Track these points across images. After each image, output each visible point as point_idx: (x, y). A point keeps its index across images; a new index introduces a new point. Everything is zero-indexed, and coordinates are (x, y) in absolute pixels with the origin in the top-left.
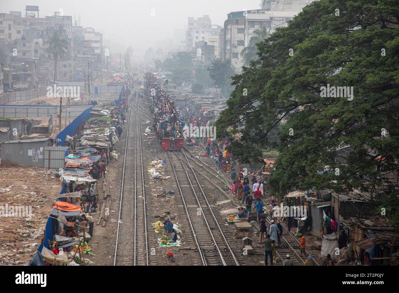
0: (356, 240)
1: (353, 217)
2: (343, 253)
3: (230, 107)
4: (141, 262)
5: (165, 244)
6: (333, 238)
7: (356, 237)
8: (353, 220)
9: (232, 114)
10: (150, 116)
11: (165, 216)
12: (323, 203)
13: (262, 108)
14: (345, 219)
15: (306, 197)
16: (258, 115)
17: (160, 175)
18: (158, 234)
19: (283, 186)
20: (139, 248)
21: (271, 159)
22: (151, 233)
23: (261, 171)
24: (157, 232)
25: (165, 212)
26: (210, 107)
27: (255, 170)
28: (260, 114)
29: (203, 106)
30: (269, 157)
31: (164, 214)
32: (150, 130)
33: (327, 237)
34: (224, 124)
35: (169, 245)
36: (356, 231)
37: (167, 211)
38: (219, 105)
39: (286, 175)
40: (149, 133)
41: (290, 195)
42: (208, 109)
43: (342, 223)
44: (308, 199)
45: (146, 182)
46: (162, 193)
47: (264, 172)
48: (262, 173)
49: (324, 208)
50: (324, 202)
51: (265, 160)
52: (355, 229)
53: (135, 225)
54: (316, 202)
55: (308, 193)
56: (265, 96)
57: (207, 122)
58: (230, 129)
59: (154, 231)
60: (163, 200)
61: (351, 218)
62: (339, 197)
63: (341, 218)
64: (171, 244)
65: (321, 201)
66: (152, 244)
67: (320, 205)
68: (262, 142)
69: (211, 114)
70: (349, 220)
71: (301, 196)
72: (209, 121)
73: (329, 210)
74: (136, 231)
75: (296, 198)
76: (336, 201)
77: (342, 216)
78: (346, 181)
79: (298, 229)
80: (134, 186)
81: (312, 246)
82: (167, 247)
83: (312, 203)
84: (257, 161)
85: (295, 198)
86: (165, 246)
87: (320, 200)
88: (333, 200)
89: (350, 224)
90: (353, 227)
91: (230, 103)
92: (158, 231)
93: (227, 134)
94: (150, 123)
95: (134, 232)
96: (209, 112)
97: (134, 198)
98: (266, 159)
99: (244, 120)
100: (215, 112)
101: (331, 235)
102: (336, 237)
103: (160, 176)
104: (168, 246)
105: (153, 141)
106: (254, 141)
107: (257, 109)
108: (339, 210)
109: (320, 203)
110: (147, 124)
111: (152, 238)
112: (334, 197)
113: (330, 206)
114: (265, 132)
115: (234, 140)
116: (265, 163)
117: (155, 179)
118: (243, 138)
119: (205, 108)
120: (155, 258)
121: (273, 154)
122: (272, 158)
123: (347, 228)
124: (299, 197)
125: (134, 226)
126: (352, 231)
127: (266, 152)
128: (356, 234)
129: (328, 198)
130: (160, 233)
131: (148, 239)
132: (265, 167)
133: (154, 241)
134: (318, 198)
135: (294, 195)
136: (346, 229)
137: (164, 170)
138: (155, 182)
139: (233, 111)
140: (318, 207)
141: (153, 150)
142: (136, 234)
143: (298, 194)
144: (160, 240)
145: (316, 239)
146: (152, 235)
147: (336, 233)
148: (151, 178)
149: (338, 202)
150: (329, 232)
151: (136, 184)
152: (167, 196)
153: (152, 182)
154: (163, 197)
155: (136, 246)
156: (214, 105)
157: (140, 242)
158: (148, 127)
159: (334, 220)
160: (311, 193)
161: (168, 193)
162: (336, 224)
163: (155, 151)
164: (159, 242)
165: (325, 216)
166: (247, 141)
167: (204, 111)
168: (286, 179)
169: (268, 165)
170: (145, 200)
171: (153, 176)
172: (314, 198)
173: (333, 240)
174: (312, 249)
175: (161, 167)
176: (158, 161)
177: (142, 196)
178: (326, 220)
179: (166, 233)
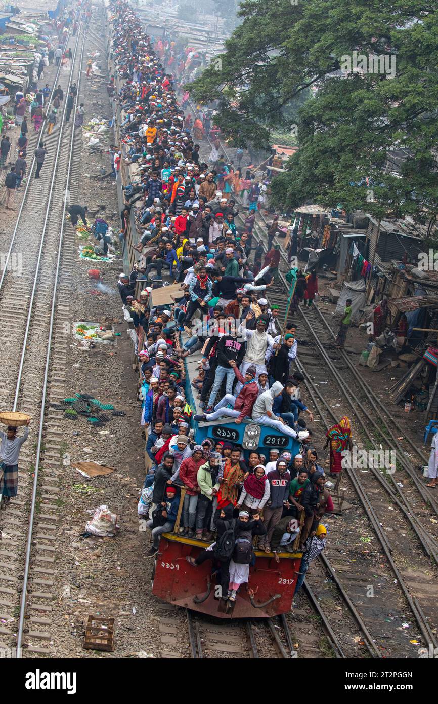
0: (393, 297)
1: (396, 259)
2: (371, 314)
3: (229, 52)
4: (45, 278)
5: (89, 257)
6: (359, 288)
7: (394, 291)
8: (396, 264)
9: (230, 64)
10: (102, 45)
11: (97, 212)
12: (353, 230)
13: (281, 63)
14: (383, 260)
15: (329, 217)
16: (273, 72)
17: (101, 144)
18: (81, 238)
19: (293, 195)
20: (46, 256)
21: (286, 147)
22: (69, 235)
23: (266, 164)
24: (80, 235)
25: (98, 206)
26: (202, 46)
27: (257, 160)
28: (277, 72)
29: (191, 42)
30: (283, 143)
31: (96, 209)
32: (97, 68)
33: (351, 285)
34: (214, 79)
35: (95, 258)
36: (396, 283)
37: (101, 204)
38: (217, 45)
39: (301, 177)
40: (95, 73)
41: (303, 210)
42: (198, 48)
43: (378, 268)
44: (332, 220)
45: (75, 152)
46: (99, 174)
47: (270, 165)
48: (267, 168)
49: (356, 239)
50: (356, 229)
51: (275, 147)
52: (395, 278)
53: (46, 218)
54: (344, 226)
55: (333, 211)
56: (289, 46)
57: (193, 69)
58: (225, 88)
59: (75, 234)
60: (98, 184)
61: (393, 261)
62: (380, 225)
63: (377, 259)
64: (99, 257)
65: (352, 227)
66: (68, 253)
67: (349, 233)
68: (272, 117)
69: (201, 57)
70: (390, 264)
71: (322, 213)
72: (196, 69)
73: (363, 243)
74: (47, 228)
75: (314, 216)
76: (375, 230)
77: (380, 255)
78: (393, 202)
79: (307, 266)
80: (56, 155)
81: (324, 296)
82: (91, 261)
83: (337, 227)
84: (259, 146)
85: (312, 215)
86: (88, 259)
87: (351, 225)
88: (370, 228)
89: (389, 269)
90: (393, 276)
91: (230, 45)
92: (81, 233)
93: (219, 95)
94: (100, 56)
95: (43, 229)
96: (199, 53)
97: (52, 175)
98: (277, 146)
99: (248, 77)
100: (207, 55)
101: (356, 284)
102: (364, 286)
103: (99, 146)
104: (93, 260)
105: (99, 87)
106: (259, 113)
107: (274, 62)
108: (377, 246)
109: (350, 230)
110: (95, 58)
111: (69, 244)
112: (373, 224)
113: (365, 237)
114: (281, 101)
115: (226, 106)
116: (274, 152)
117: (91, 148)
118: (242, 106)
119: (193, 47)
120: (70, 276)
121: (290, 139)
122: (287, 145)
123: (384, 275)
124: (319, 215)
125: (44, 219)
126: (390, 281)
127: (279, 134)
128: (396, 287)
129: (364, 224)
130: (85, 238)
131: (63, 244)
132: (273, 157)
133: (73, 249)
134: (348, 222)
135: (310, 211)
136: (382, 277)
137: (108, 137)
138: (90, 154)
139: (233, 60)
140: (345, 236)
141: (95, 102)
142: (45, 233)
143: (317, 210)
144: (82, 249)
145: (332, 286)
146: (71, 238)
147: (365, 280)
148: (85, 146)
149: (378, 232)
150: (354, 278)
151: (59, 152)
152: (106, 179)
153: (86, 153)
154: (100, 180)
155: (42, 253)
156: (209, 44)
157: (49, 247)
158: (95, 63)
159: (367, 260)
160: (338, 212)
161: (107, 176)
162: (369, 267)
163: (100, 103)
164: (79, 252)
165: (356, 252)
166: (248, 112)
167: (191, 51)
168: (300, 184)
169: (277, 155)
170: (70, 181)
171: (89, 144)
172: (342, 221)
173: (359, 291)
174: (324, 301)
175: (104, 132)
176: (101, 121)
177: (64, 173)
178: (358, 258)
179: (94, 239)
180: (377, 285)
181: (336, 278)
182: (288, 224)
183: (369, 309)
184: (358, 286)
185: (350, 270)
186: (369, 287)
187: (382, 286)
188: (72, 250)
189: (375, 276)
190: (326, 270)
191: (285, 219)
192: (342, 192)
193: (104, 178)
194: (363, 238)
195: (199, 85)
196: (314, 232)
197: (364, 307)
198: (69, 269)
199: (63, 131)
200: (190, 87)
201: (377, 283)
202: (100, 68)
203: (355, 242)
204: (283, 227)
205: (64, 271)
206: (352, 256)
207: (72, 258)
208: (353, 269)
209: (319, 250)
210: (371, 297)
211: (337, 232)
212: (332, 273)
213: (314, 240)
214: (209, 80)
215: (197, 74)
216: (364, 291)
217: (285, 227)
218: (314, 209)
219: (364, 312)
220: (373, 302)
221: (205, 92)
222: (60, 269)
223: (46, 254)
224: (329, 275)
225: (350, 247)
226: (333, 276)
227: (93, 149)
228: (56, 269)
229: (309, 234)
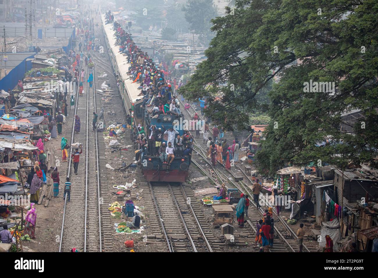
0: (362, 229)
2: (346, 245)
3: (209, 59)
5: (124, 231)
6: (335, 226)
7: (362, 224)
8: (360, 203)
9: (211, 67)
10: (108, 67)
11: (125, 196)
12: (323, 182)
13: (251, 61)
14: (350, 202)
15: (303, 174)
16: (245, 69)
17: (119, 144)
18: (115, 218)
19: (275, 161)
20: (90, 235)
21: (261, 126)
22: (105, 217)
23: (247, 141)
24: (114, 215)
25: (124, 191)
26: (184, 58)
28: (247, 68)
29: (176, 56)
30: (258, 123)
31: (123, 193)
32: (107, 86)
33: (328, 224)
34: (201, 81)
35: (128, 231)
36: (363, 218)
37: (127, 189)
38: (196, 55)
39: (278, 147)
40: (105, 90)
41: (283, 172)
42: (182, 60)
43: (346, 208)
44: (305, 177)
45: (101, 152)
46: (121, 166)
47: (251, 141)
48: (249, 144)
49: (326, 188)
50: (325, 180)
51: (253, 127)
52: (362, 214)
53: (86, 206)
54: (315, 180)
55: (305, 169)
56: (254, 46)
57: (180, 77)
58: (208, 87)
59: (110, 214)
60: (122, 175)
61: (358, 201)
62: (343, 175)
63: (345, 201)
65: (322, 180)
66: (107, 230)
67: (320, 184)
68: (249, 103)
69: (185, 66)
70: (355, 204)
71: (297, 172)
72: (182, 76)
73: (332, 191)
74: (87, 213)
75: (291, 176)
76: (340, 180)
77: (347, 198)
78: (352, 155)
79: (291, 215)
80: (86, 157)
81: (308, 236)
82: (125, 234)
83: (311, 181)
84: (242, 128)
85: (289, 175)
87: (321, 178)
88: (336, 178)
89: (356, 208)
90: (360, 213)
91: (210, 54)
92: (115, 213)
93: (205, 93)
94: (107, 76)
95: (85, 214)
96: (183, 64)
97: (85, 172)
98: (254, 126)
99: (227, 75)
100: (190, 64)
101: (332, 223)
102: (338, 224)
103: (118, 145)
104: (127, 233)
105: (111, 100)
106: (240, 102)
107: (244, 62)
108: (344, 191)
109: (320, 182)
110: (104, 78)
111: (107, 223)
112: (338, 175)
113: (333, 186)
114: (253, 91)
115: (213, 100)
116: (253, 131)
117: (112, 148)
118: (225, 99)
119: (178, 59)
120: (111, 248)
121: (263, 119)
122: (262, 124)
123: (353, 213)
124: (294, 174)
125: (85, 207)
126: (358, 217)
127: (254, 116)
128: (363, 221)
129: (331, 176)
130: (118, 217)
131: (102, 224)
132: (252, 135)
133: (110, 226)
134: (318, 176)
135: (288, 172)
136: (351, 215)
137: (124, 137)
138: (112, 152)
139: (213, 64)
140: (317, 187)
141: (110, 112)
142: (87, 217)
143: (292, 170)
144: (117, 225)
145: (313, 227)
146: (107, 219)
147: (338, 219)
148: (107, 147)
149: (343, 181)
150: (329, 219)
151: (88, 154)
152: (127, 170)
153: (108, 152)
154: (122, 171)
155: (87, 233)
156: (190, 55)
157: (91, 228)
158: (105, 82)
159: (337, 203)
160: (309, 170)
161: (128, 167)
162: (340, 208)
163: (113, 112)
164: (116, 228)
165: (328, 198)
166: (230, 103)
167: (177, 63)
168: (279, 152)
169: (256, 133)
170: (99, 175)
171: (110, 144)
172: (313, 176)
173: (335, 228)
174: (309, 240)
175: (120, 133)
176: (116, 126)
177: (94, 169)
178: (330, 203)
179: (125, 217)
180: (348, 221)
181: (315, 221)
182: (272, 185)
183: (344, 241)
184: (334, 224)
185: (325, 213)
186: (342, 224)
187: (352, 222)
188: (109, 228)
189: (346, 214)
190: (306, 216)
191: (269, 181)
192: (312, 152)
193: (125, 169)
194: (332, 187)
195: (190, 87)
196: (293, 188)
197: (341, 240)
198: (109, 242)
199: (88, 138)
200: (183, 89)
201: (348, 219)
202: (109, 85)
203: (326, 191)
204: (268, 188)
205: (106, 245)
206: (325, 202)
207: (110, 234)
208: (327, 212)
209: (299, 202)
210: (344, 232)
211: (311, 186)
212: (312, 217)
213: (294, 194)
214: (197, 82)
215: (185, 80)
216: (339, 227)
217: (270, 187)
218: (290, 170)
219: (341, 244)
220: (347, 235)
221: (195, 91)
222: (103, 243)
223: (90, 234)
224: (309, 219)
225: (323, 195)
226: (313, 219)
227: (114, 148)
228: (99, 244)
229: (290, 190)
